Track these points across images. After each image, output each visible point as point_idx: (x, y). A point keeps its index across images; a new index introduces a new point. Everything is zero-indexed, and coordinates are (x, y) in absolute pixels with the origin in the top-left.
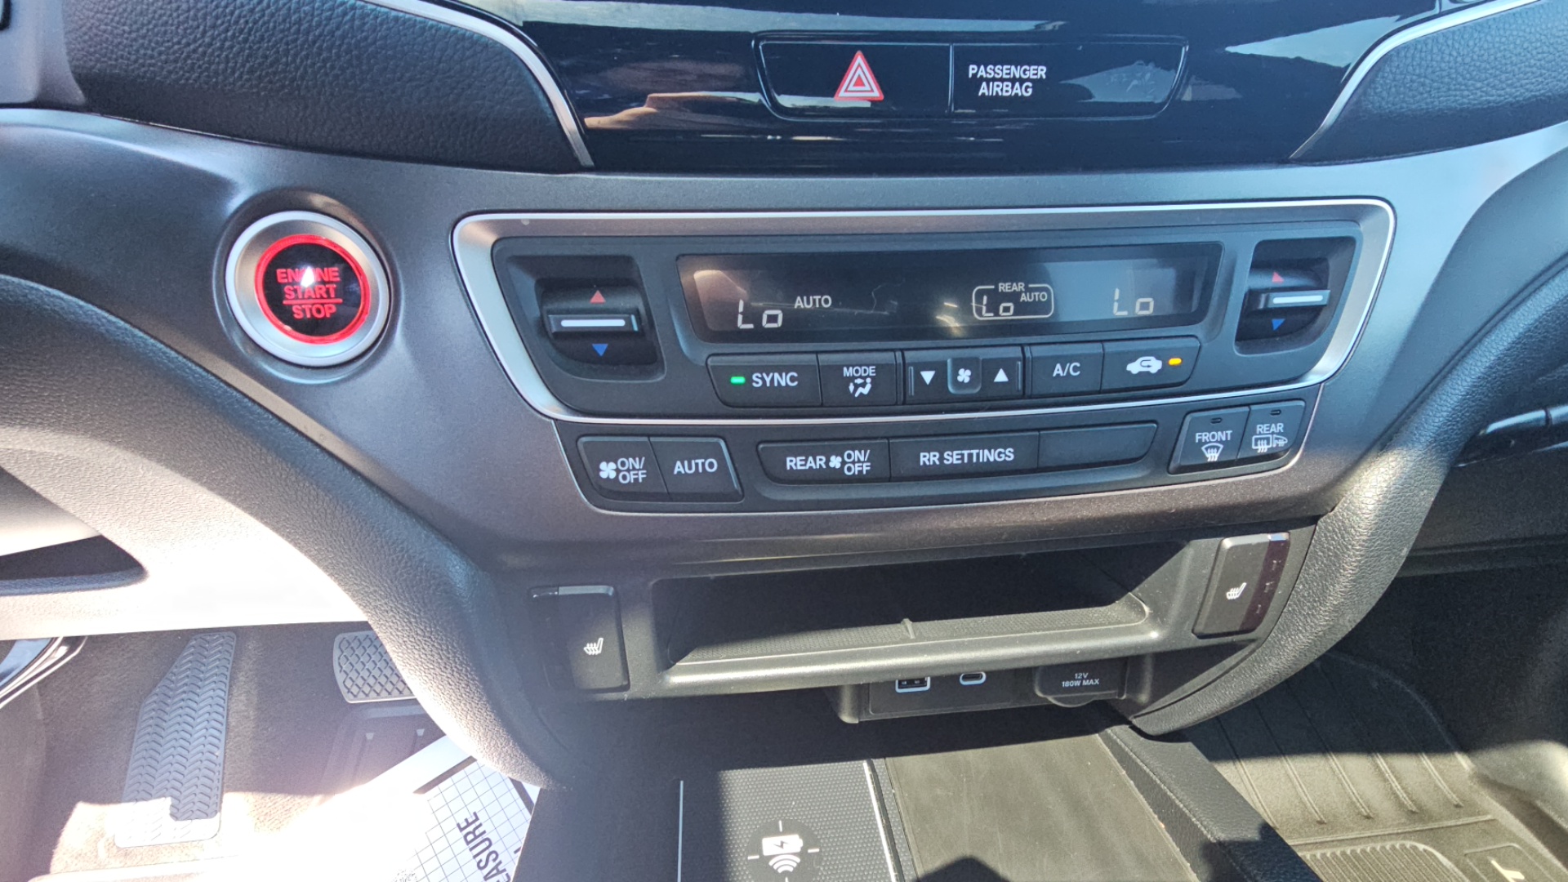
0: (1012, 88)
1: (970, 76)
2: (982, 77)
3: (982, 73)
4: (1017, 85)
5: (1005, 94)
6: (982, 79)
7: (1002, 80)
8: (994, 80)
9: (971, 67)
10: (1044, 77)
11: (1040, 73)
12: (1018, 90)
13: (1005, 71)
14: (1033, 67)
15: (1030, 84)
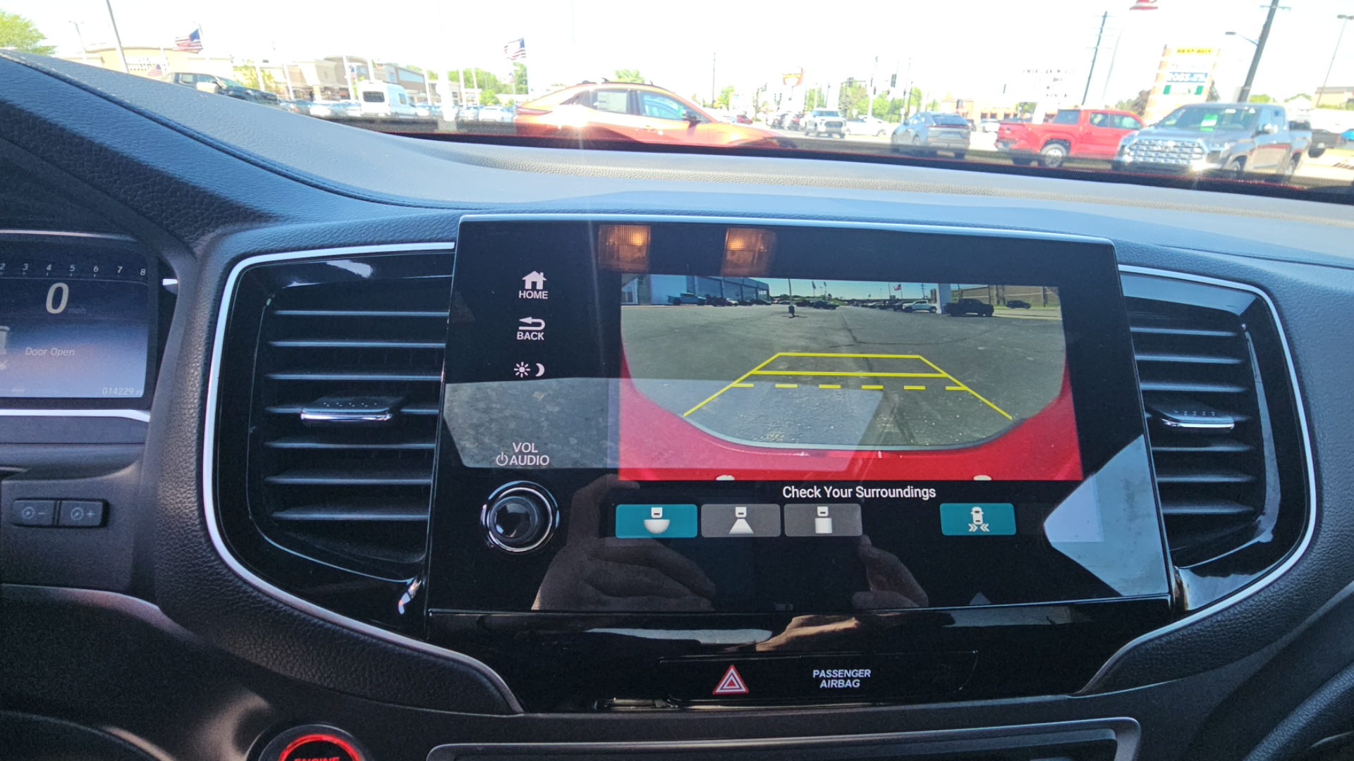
0: (845, 683)
1: (814, 676)
2: (823, 677)
3: (823, 674)
4: (849, 681)
5: (839, 686)
6: (823, 678)
7: (838, 678)
8: (832, 678)
9: (815, 671)
10: (869, 676)
11: (866, 674)
12: (849, 684)
13: (840, 673)
14: (860, 670)
15: (858, 681)
